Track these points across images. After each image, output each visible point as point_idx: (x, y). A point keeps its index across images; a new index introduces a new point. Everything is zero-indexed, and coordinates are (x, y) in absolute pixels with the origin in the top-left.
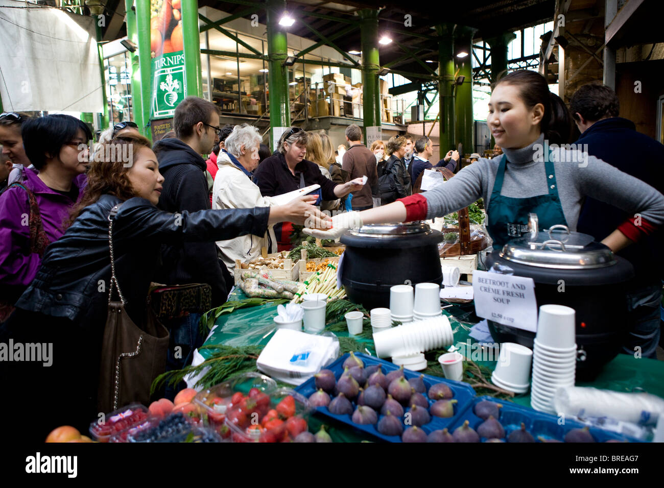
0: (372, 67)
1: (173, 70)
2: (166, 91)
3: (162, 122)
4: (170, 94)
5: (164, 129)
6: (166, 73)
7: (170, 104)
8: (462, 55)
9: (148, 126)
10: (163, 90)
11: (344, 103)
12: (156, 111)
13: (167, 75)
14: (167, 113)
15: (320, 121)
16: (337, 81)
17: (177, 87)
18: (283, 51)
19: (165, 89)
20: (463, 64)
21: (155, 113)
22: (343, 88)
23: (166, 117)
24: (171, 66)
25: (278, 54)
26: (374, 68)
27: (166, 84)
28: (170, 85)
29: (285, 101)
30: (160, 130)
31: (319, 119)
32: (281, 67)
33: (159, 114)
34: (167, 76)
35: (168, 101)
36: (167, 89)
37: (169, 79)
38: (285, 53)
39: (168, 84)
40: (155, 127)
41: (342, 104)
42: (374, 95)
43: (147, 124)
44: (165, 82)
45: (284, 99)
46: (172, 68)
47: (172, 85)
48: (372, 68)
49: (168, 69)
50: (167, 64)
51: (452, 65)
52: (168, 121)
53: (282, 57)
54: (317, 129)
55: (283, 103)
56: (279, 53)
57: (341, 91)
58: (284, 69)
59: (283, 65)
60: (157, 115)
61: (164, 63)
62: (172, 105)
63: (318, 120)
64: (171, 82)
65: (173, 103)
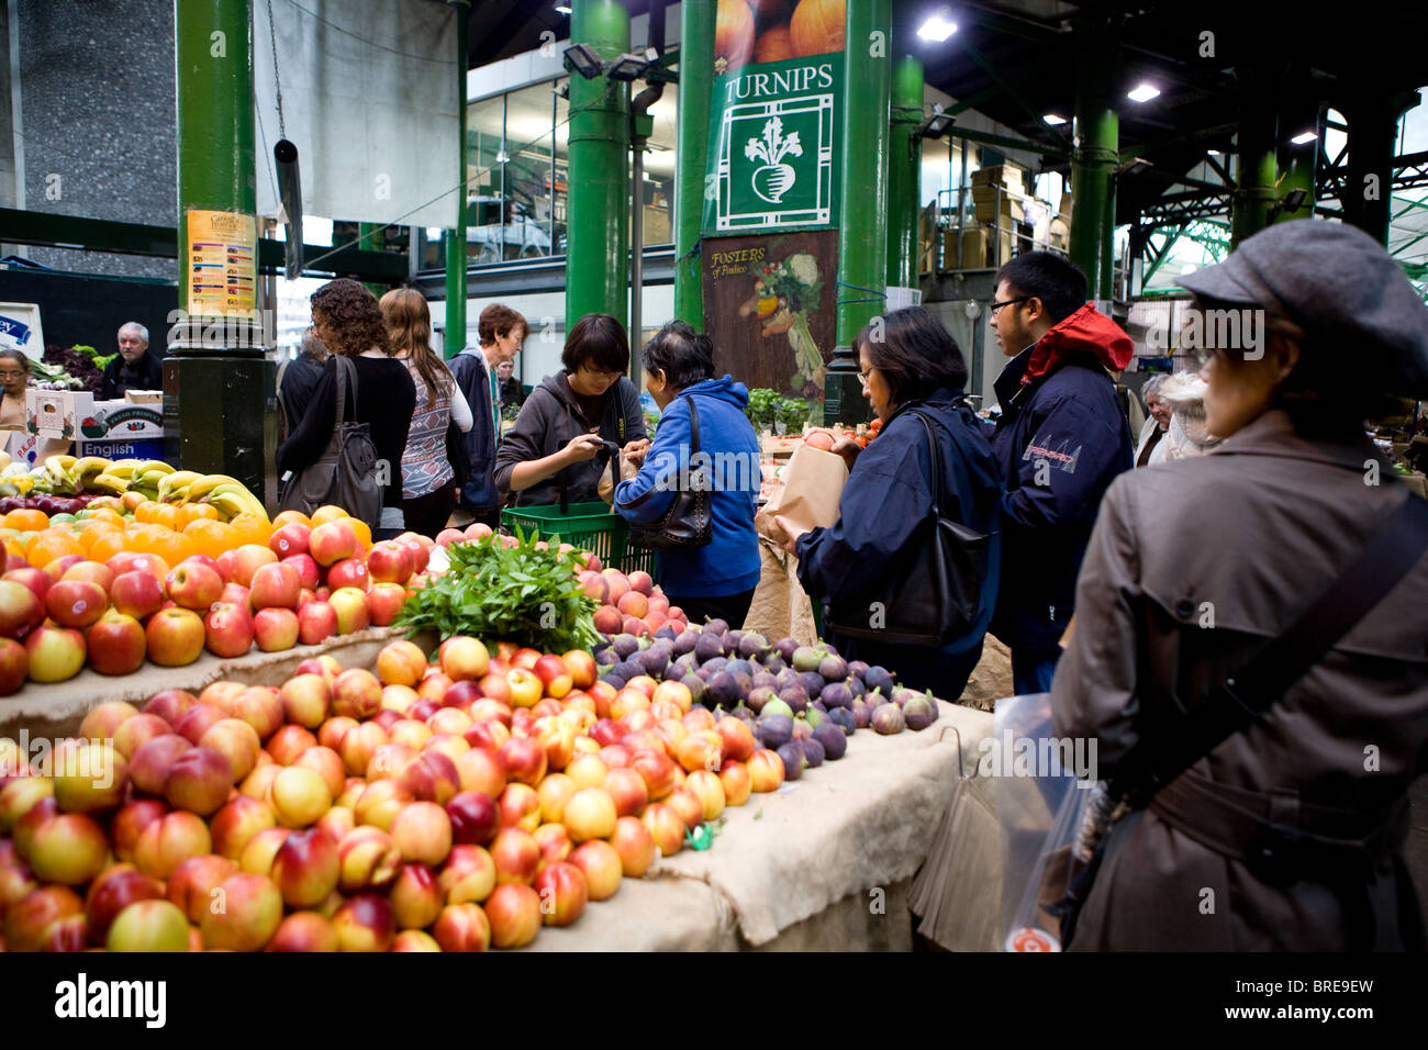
0: (1102, 154)
1: (786, 107)
2: (759, 161)
3: (738, 243)
4: (773, 171)
5: (741, 264)
6: (766, 115)
7: (770, 197)
8: (1303, 138)
9: (694, 254)
10: (752, 159)
11: (1019, 240)
12: (723, 214)
13: (766, 119)
14: (760, 220)
15: (965, 280)
16: (1009, 186)
17: (798, 151)
18: (916, 101)
19: (757, 157)
20: (1294, 162)
21: (720, 219)
22: (1019, 203)
23: (754, 232)
24: (783, 94)
25: (904, 109)
26: (1107, 158)
27: (761, 144)
28: (773, 146)
29: (909, 224)
30: (731, 265)
31: (964, 274)
32: (910, 139)
33: (733, 222)
34: (768, 124)
35: (764, 189)
36: (764, 156)
37: (773, 128)
38: (920, 106)
39: (766, 144)
40: (715, 257)
41: (1015, 243)
42: (1101, 224)
43: (692, 249)
44: (760, 137)
45: (910, 219)
46: (781, 102)
47: (779, 147)
48: (1101, 158)
49: (773, 104)
50: (771, 90)
51: (1272, 165)
52: (759, 242)
53: (913, 116)
54: (958, 299)
55: (906, 228)
56: (906, 106)
57: (1016, 212)
58: (916, 146)
59: (915, 135)
60: (724, 224)
61: (765, 89)
62: (777, 200)
63: (962, 277)
64: (778, 140)
65: (778, 194)
